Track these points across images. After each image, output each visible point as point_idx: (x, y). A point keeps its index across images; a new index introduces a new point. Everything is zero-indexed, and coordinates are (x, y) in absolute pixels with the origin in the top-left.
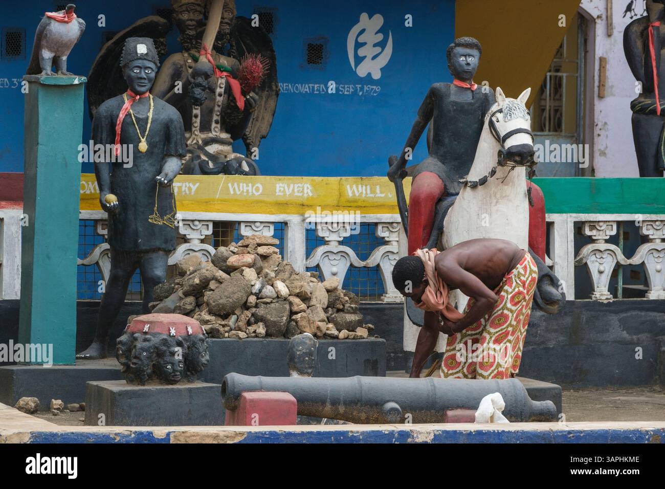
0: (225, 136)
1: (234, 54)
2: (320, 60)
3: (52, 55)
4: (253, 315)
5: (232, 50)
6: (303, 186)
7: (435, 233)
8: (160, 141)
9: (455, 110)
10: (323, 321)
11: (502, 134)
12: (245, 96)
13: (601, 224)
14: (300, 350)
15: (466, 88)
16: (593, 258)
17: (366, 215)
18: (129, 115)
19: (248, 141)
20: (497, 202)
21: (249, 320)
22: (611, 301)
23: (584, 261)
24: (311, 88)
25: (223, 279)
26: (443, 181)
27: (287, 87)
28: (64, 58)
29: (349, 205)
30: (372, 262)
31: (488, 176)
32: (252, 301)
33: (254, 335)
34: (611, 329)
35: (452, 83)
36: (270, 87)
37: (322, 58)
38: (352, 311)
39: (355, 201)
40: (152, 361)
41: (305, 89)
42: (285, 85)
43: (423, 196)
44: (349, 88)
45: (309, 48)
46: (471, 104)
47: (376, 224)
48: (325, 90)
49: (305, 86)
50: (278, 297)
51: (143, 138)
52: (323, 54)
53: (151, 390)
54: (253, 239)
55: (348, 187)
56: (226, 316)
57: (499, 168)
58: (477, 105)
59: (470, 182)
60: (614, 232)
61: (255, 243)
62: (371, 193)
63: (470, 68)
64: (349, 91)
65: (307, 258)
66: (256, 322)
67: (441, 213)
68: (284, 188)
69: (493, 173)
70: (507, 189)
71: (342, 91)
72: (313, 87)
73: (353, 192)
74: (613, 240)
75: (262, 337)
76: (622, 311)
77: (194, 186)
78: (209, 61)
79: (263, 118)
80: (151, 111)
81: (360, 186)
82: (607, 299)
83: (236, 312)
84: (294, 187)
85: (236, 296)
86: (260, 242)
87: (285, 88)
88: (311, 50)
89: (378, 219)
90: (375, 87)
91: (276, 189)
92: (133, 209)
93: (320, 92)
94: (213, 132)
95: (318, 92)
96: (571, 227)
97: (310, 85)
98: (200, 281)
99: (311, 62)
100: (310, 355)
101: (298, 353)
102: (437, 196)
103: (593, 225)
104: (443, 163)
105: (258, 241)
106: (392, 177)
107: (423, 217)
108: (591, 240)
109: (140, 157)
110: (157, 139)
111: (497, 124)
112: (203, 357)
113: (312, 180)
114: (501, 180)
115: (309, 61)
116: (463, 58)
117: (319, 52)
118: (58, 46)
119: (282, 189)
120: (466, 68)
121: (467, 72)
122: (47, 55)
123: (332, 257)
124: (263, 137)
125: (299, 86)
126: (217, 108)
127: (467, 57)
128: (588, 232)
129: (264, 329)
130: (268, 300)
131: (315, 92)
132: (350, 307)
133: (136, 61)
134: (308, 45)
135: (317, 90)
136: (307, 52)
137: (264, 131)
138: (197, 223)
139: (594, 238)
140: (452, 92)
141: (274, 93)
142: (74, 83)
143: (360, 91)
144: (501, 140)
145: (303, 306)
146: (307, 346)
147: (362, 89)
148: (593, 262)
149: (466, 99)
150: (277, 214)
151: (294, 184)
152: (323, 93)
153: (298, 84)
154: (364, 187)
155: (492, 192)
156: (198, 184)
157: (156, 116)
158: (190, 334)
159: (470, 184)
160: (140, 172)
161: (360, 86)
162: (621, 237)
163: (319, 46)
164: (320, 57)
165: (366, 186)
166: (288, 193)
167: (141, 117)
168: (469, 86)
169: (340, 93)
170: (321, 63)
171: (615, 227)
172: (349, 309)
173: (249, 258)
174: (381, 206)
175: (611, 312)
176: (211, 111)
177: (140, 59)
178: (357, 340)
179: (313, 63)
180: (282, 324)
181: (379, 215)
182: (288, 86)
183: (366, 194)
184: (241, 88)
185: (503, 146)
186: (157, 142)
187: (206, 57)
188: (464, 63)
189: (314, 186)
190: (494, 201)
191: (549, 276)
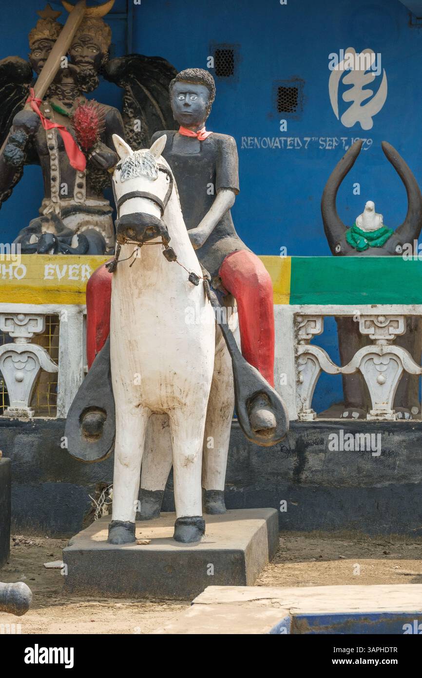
0: (93, 203)
1: (129, 101)
2: (295, 107)
5: (127, 97)
6: (80, 267)
9: (176, 168)
12: (87, 153)
15: (190, 137)
24: (283, 142)
27: (252, 142)
35: (178, 130)
37: (297, 104)
41: (275, 143)
42: (249, 139)
44: (332, 141)
45: (280, 92)
48: (301, 144)
49: (275, 140)
52: (298, 99)
58: (206, 160)
63: (189, 110)
64: (332, 146)
68: (55, 270)
71: (322, 145)
72: (286, 141)
78: (34, 110)
84: (68, 269)
87: (249, 142)
88: (282, 95)
90: (365, 140)
91: (44, 272)
93: (294, 146)
94: (76, 199)
95: (291, 148)
97: (280, 138)
99: (282, 110)
113: (92, 260)
115: (279, 109)
116: (182, 97)
117: (293, 97)
119: (52, 272)
120: (184, 109)
121: (185, 115)
125: (268, 140)
127: (188, 96)
131: (288, 148)
134: (279, 89)
135: (291, 145)
136: (277, 97)
140: (175, 142)
143: (346, 145)
147: (348, 143)
149: (191, 151)
150: (45, 303)
151: (68, 265)
152: (299, 148)
153: (267, 138)
161: (346, 138)
163: (292, 90)
164: (295, 104)
166: (60, 277)
168: (195, 135)
169: (320, 147)
170: (295, 111)
176: (73, 172)
179: (286, 111)
182: (254, 140)
184: (78, 143)
185: (119, 216)
188: (181, 103)
189: (94, 267)
190: (136, 292)
191: (265, 393)
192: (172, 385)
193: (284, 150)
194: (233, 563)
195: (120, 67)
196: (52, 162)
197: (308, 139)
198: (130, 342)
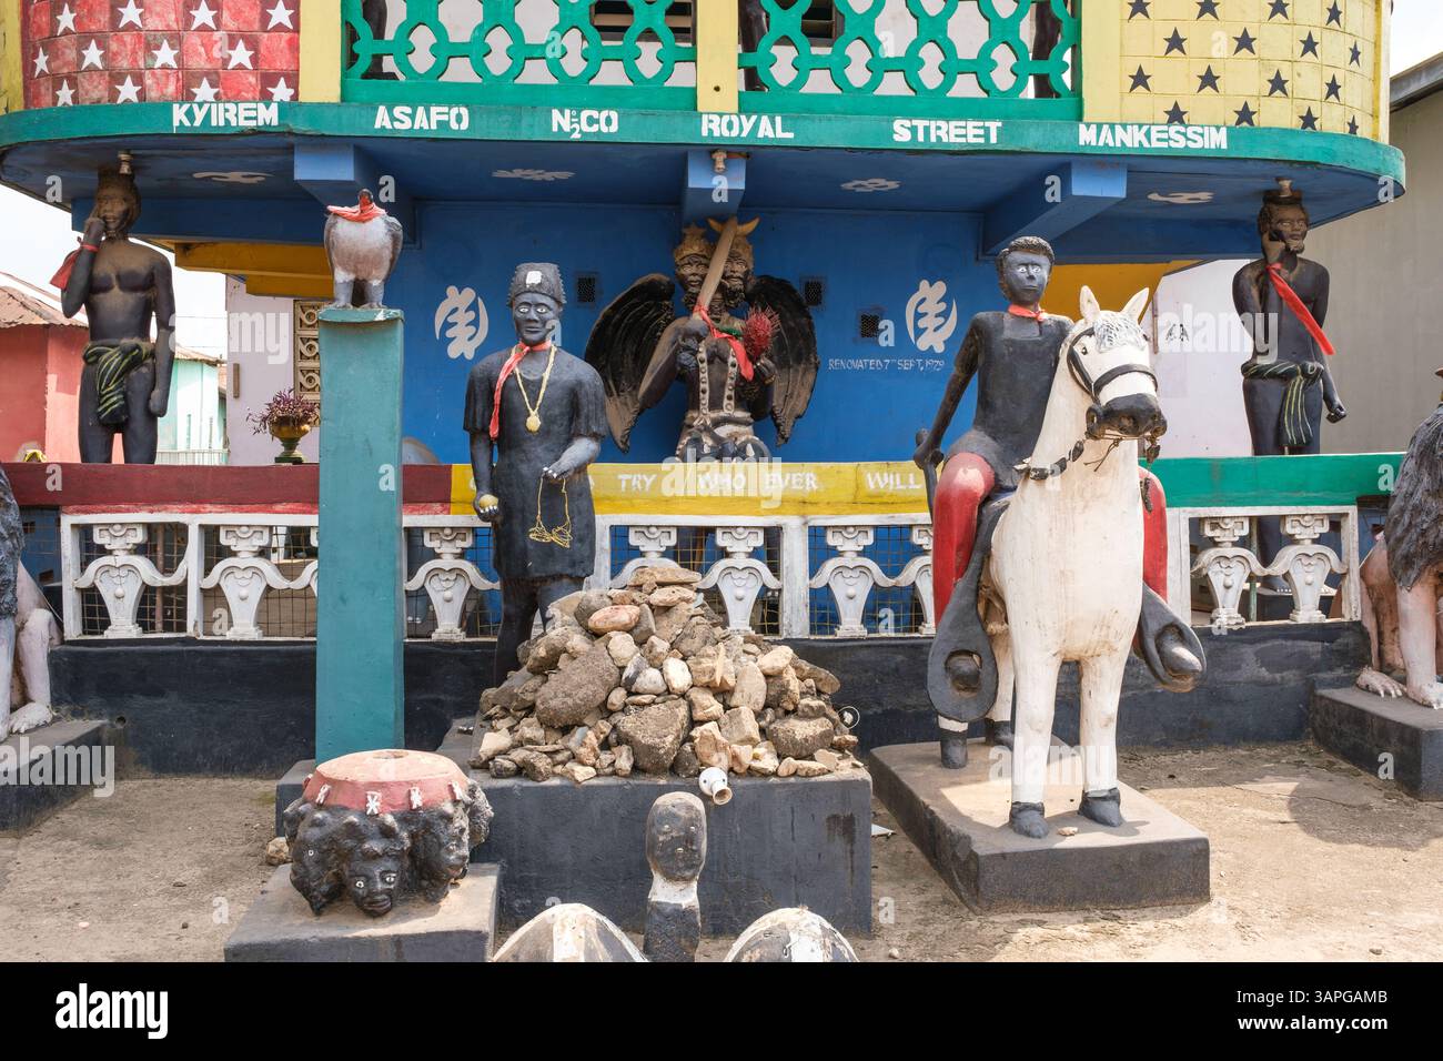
0: (740, 414)
2: (876, 333)
3: (352, 277)
4: (615, 727)
7: (976, 557)
8: (562, 414)
9: (1010, 354)
10: (750, 741)
11: (1094, 376)
12: (754, 363)
13: (1227, 521)
14: (665, 833)
15: (1029, 318)
16: (1216, 568)
17: (896, 515)
18: (512, 376)
19: (778, 421)
20: (1085, 507)
21: (607, 738)
22: (1243, 627)
23: (1204, 572)
24: (866, 363)
25: (577, 653)
26: (992, 467)
28: (376, 283)
29: (870, 500)
30: (904, 579)
31: (1067, 458)
32: (615, 701)
33: (611, 769)
34: (1243, 665)
35: (1006, 311)
36: (808, 359)
37: (878, 330)
38: (811, 714)
39: (879, 496)
40: (329, 869)
41: (859, 364)
42: (836, 360)
43: (955, 494)
44: (909, 362)
45: (863, 319)
46: (1036, 342)
47: (911, 527)
48: (882, 365)
50: (668, 690)
51: (534, 409)
52: (879, 326)
53: (309, 943)
54: (652, 574)
55: (869, 475)
56: (566, 730)
57: (1089, 443)
58: (1047, 344)
59: (1035, 470)
60: (1245, 532)
61: (653, 581)
62: (902, 484)
63: (1035, 284)
64: (909, 366)
65: (811, 577)
66: (619, 743)
67: (986, 521)
69: (1078, 451)
70: (1105, 482)
71: (901, 366)
72: (868, 363)
73: (876, 483)
74: (1243, 542)
75: (625, 776)
76: (1259, 641)
77: (649, 477)
78: (704, 319)
79: (799, 395)
80: (548, 369)
81: (885, 475)
82: (1237, 624)
83: (586, 721)
85: (581, 694)
86: (662, 580)
87: (836, 364)
88: (865, 321)
89: (912, 519)
90: (937, 361)
92: (520, 516)
93: (876, 367)
94: (726, 411)
96: (1185, 526)
97: (863, 361)
98: (547, 652)
99: (865, 336)
100: (687, 842)
101: (661, 838)
102: (981, 493)
103: (1216, 523)
104: (994, 439)
105: (659, 578)
106: (920, 461)
107: (956, 531)
108: (1214, 543)
109: (530, 438)
110: (557, 411)
111: (1083, 359)
112: (450, 852)
113: (818, 467)
114: (1094, 466)
115: (862, 334)
116: (1023, 269)
117: (874, 324)
118: (356, 261)
120: (1028, 283)
121: (1029, 291)
122: (342, 276)
123: (847, 573)
124: (799, 417)
125: (852, 362)
126: (729, 381)
127: (1030, 267)
128: (1208, 532)
129: (629, 759)
130: (645, 699)
131: (871, 368)
132: (808, 706)
133: (524, 296)
134: (861, 317)
135: (873, 366)
136: (860, 325)
137: (799, 411)
138: (653, 530)
139: (1217, 540)
140: (1006, 325)
141: (813, 366)
142: (377, 319)
143: (921, 366)
144: (1092, 388)
145: (716, 707)
146: (679, 824)
147: (923, 364)
148: (1216, 573)
149: (1029, 334)
152: (880, 368)
153: (850, 360)
154: (892, 476)
155: (1076, 487)
156: (654, 476)
157: (556, 377)
158: (414, 807)
159: (1033, 474)
160: (529, 461)
161: (921, 360)
162: (1255, 538)
163: (873, 318)
164: (875, 330)
165: (894, 473)
167: (531, 378)
168: (1034, 315)
169: (899, 368)
170: (876, 336)
171: (1246, 524)
172: (806, 710)
173: (626, 614)
174: (916, 502)
175: (1243, 642)
176: (723, 385)
177: (529, 291)
178: (813, 779)
179: (868, 337)
180: (662, 752)
181: (913, 515)
183: (895, 485)
184: (748, 353)
185: (1096, 400)
186: (556, 416)
187: (700, 315)
188: (1024, 276)
189: (820, 476)
190: (1080, 505)
191: (1177, 627)
192: (1109, 627)
193: (867, 370)
194: (1195, 855)
195: (755, 287)
196: (701, 375)
197: (888, 361)
198: (1062, 572)
